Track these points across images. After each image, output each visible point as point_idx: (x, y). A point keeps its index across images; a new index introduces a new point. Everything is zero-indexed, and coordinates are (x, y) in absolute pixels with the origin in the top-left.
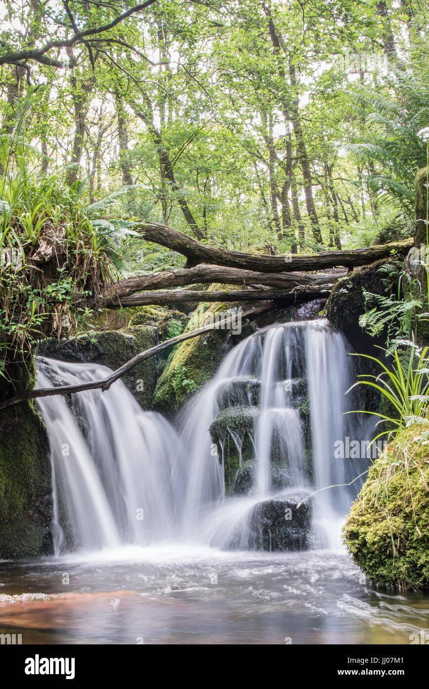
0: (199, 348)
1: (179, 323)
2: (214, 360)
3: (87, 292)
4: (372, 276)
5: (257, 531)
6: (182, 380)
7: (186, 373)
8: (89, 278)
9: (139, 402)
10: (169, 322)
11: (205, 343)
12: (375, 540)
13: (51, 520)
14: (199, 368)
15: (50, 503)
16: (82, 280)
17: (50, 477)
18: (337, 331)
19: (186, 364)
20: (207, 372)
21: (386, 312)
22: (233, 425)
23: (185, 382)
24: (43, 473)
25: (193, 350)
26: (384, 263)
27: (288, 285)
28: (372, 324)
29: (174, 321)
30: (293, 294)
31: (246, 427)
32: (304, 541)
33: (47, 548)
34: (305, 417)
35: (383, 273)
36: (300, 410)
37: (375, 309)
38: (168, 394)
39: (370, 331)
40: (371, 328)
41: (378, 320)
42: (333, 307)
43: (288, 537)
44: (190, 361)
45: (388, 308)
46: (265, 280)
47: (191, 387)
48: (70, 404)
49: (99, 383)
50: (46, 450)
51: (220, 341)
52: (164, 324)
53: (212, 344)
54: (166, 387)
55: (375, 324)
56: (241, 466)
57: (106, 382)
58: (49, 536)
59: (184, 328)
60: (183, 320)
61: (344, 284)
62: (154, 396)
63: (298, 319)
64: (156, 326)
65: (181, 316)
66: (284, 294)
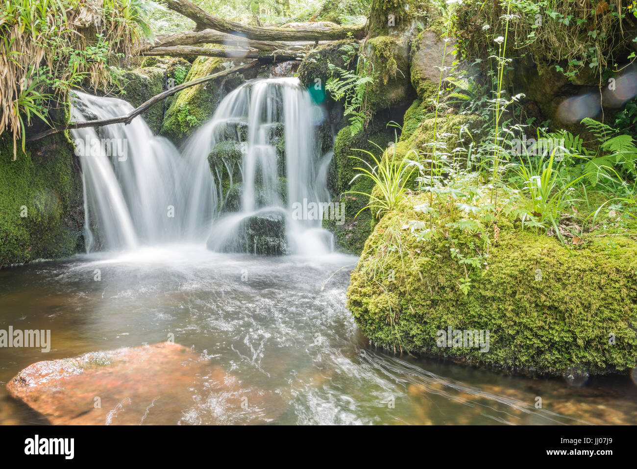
0: (200, 91)
1: (184, 68)
2: (211, 102)
3: (120, 54)
4: (335, 52)
5: (243, 238)
6: (186, 116)
7: (189, 110)
8: (122, 42)
9: (150, 128)
10: (175, 67)
11: (205, 88)
12: (376, 311)
13: (82, 226)
14: (199, 107)
15: (82, 213)
16: (116, 43)
17: (82, 192)
18: (306, 90)
19: (189, 104)
20: (205, 111)
21: (345, 82)
22: (227, 157)
23: (189, 118)
24: (76, 189)
25: (195, 92)
26: (344, 44)
27: (269, 49)
28: (335, 90)
29: (179, 66)
30: (273, 56)
31: (236, 158)
32: (278, 248)
33: (80, 247)
34: (282, 153)
35: (344, 51)
36: (277, 147)
37: (338, 79)
38: (174, 125)
39: (334, 96)
40: (335, 94)
41: (340, 88)
42: (304, 72)
43: (267, 244)
44: (192, 102)
45: (347, 79)
46: (253, 44)
47: (193, 122)
48: (98, 132)
49: (122, 119)
50: (78, 170)
51: (216, 87)
52: (172, 68)
53: (210, 90)
54: (173, 119)
55: (338, 90)
56: (231, 186)
57: (128, 118)
58: (82, 238)
59: (187, 72)
60: (187, 66)
61: (314, 55)
62: (163, 126)
63: (275, 75)
64: (165, 69)
65: (185, 63)
66: (266, 55)
